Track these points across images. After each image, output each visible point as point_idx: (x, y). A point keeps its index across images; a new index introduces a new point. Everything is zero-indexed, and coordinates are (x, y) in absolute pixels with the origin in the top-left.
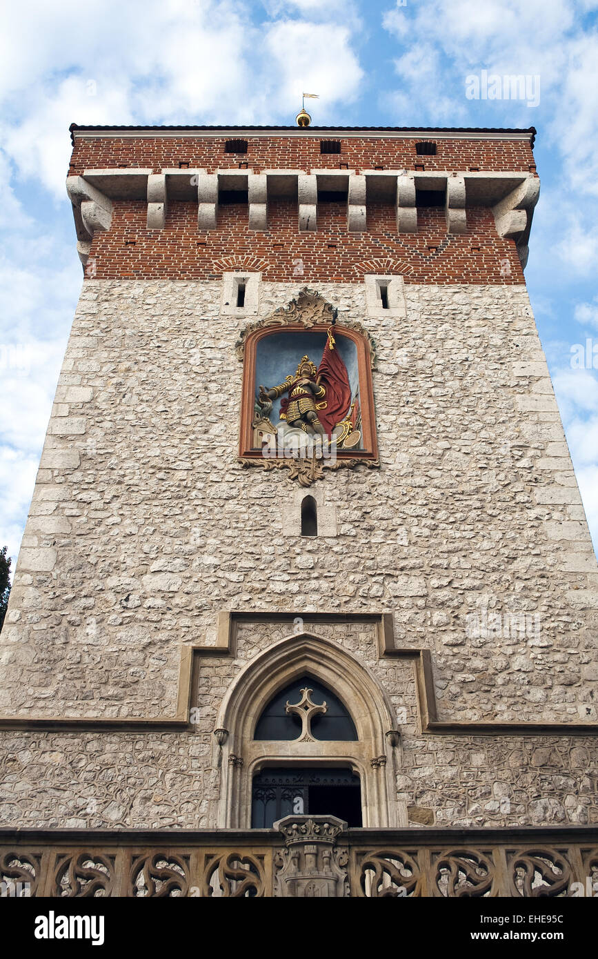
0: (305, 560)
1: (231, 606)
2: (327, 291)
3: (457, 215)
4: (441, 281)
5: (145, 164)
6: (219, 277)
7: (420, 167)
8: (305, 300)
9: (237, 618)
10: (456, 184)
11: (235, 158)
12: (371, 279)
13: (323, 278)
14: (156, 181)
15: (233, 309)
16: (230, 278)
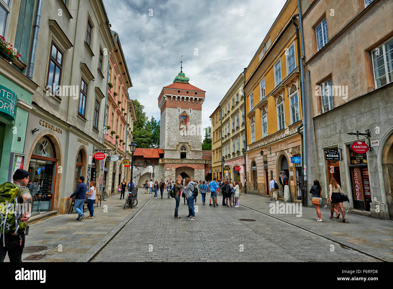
0: (184, 138)
1: (179, 141)
2: (186, 110)
3: (197, 102)
4: (195, 110)
5: (171, 94)
6: (177, 108)
7: (195, 96)
8: (184, 112)
9: (180, 143)
10: (198, 99)
11: (179, 93)
12: (190, 109)
13: (186, 109)
14: (172, 97)
15: (178, 112)
16: (178, 108)
